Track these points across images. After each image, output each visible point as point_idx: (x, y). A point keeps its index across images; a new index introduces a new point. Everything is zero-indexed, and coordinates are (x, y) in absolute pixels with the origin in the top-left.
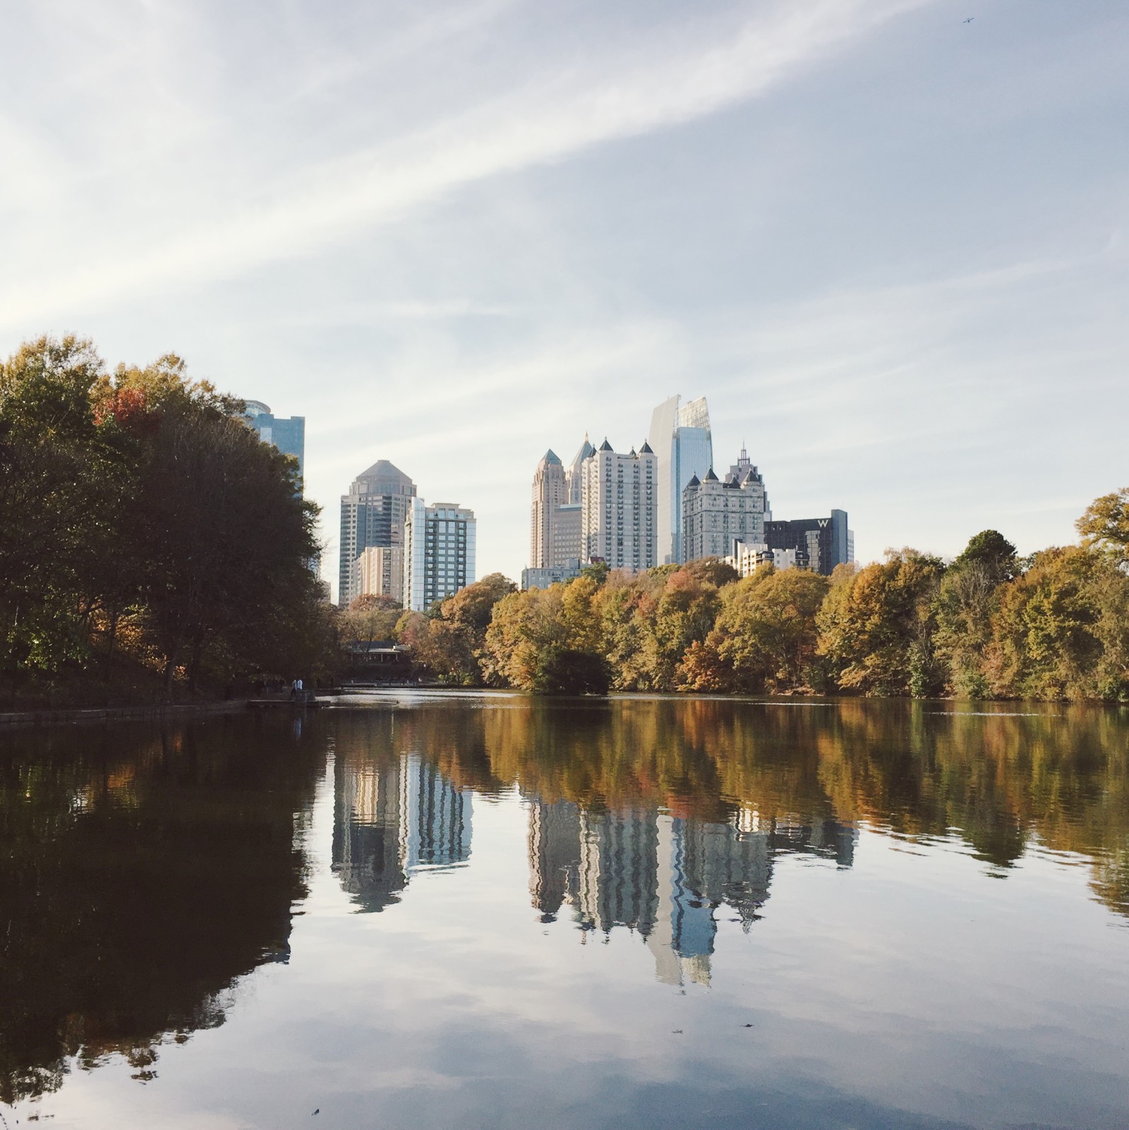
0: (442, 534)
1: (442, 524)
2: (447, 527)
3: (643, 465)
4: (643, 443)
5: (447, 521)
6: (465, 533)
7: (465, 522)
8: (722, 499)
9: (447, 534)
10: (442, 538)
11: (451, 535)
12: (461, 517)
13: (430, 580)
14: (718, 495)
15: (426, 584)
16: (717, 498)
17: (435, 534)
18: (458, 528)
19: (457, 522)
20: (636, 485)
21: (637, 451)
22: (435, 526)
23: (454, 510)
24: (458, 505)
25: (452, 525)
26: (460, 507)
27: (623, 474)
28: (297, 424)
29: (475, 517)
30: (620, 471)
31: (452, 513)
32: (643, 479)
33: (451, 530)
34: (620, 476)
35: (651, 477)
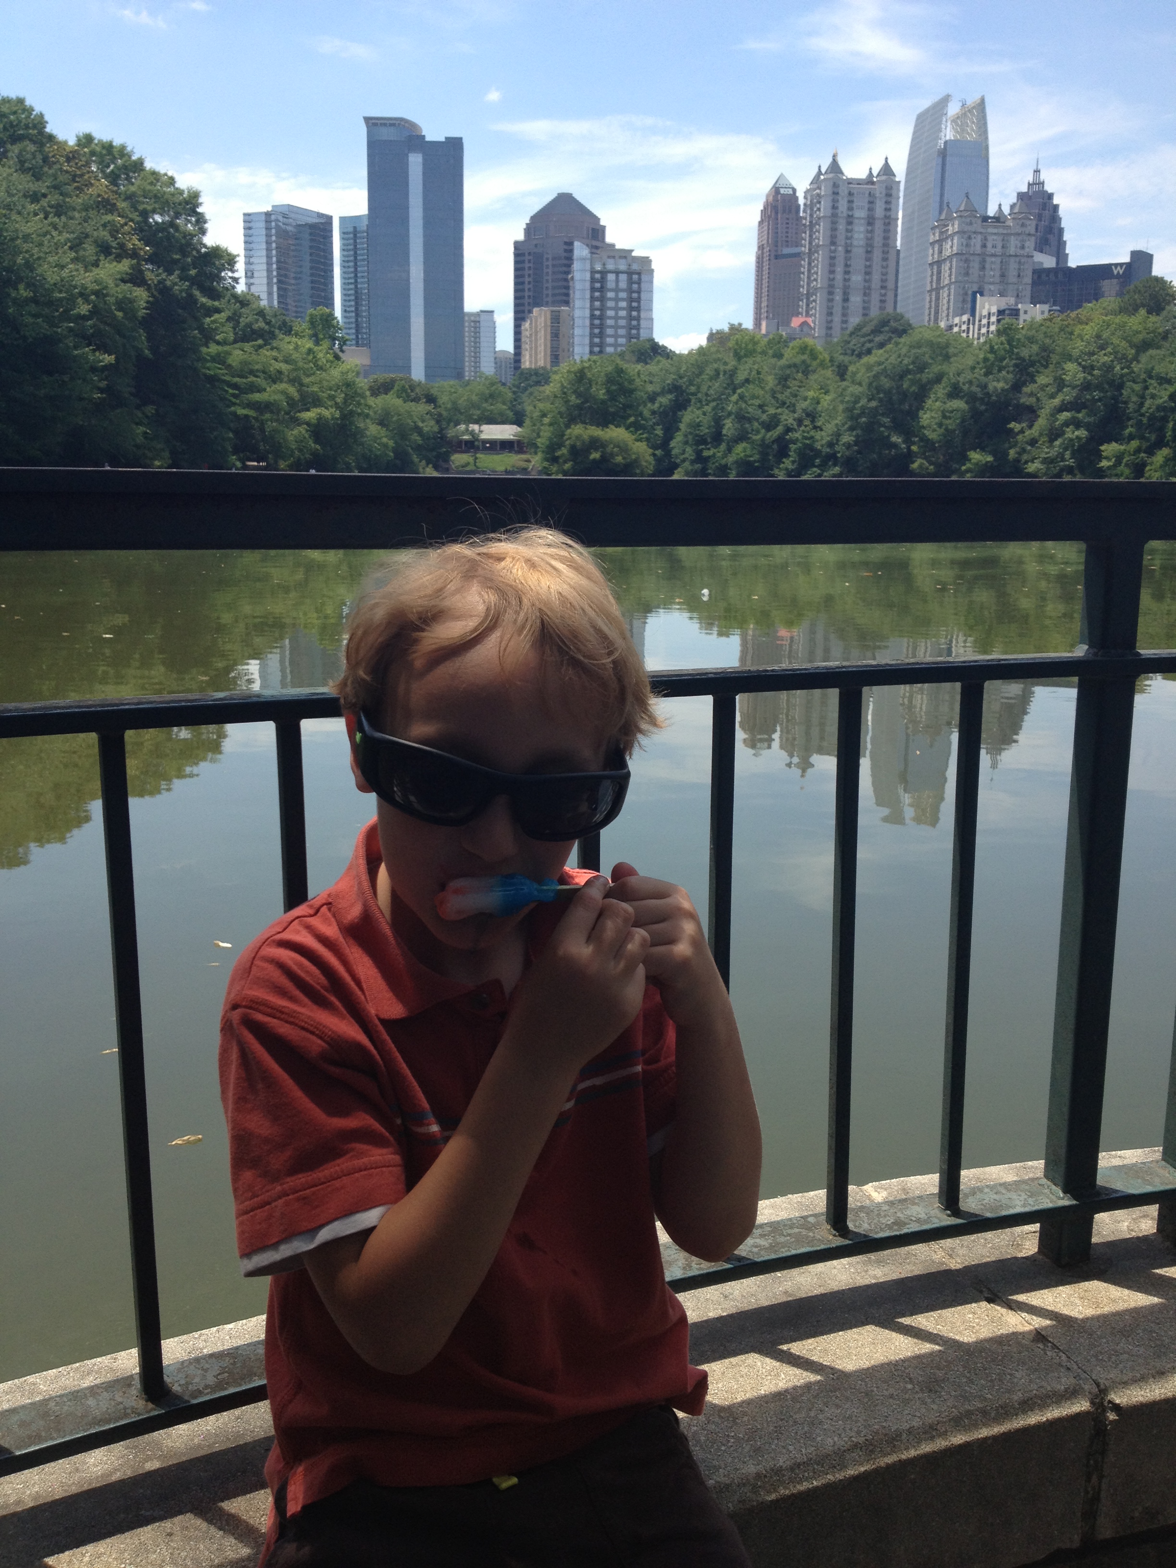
0: (611, 290)
1: (611, 277)
2: (617, 281)
3: (880, 192)
4: (883, 163)
5: (617, 273)
6: (640, 288)
7: (639, 274)
8: (979, 237)
9: (617, 290)
10: (610, 295)
11: (623, 290)
12: (635, 267)
14: (975, 233)
16: (973, 236)
17: (602, 289)
18: (630, 282)
19: (630, 273)
20: (870, 221)
21: (875, 173)
22: (603, 280)
23: (625, 257)
24: (632, 251)
25: (623, 277)
26: (634, 254)
27: (854, 205)
28: (454, 146)
29: (653, 267)
30: (850, 202)
31: (623, 261)
32: (879, 212)
33: (623, 284)
34: (850, 209)
35: (890, 210)
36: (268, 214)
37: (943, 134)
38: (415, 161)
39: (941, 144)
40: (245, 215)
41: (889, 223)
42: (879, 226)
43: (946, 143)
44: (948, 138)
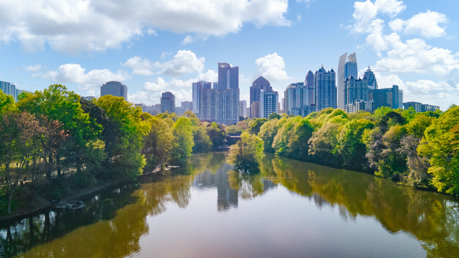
0: (269, 99)
1: (269, 96)
2: (270, 97)
3: (331, 75)
4: (331, 69)
5: (270, 95)
6: (275, 98)
8: (355, 84)
9: (270, 99)
10: (269, 100)
11: (271, 99)
12: (274, 94)
13: (266, 112)
15: (264, 113)
16: (353, 84)
17: (267, 99)
18: (273, 97)
19: (273, 95)
20: (329, 81)
21: (330, 71)
22: (267, 97)
25: (271, 96)
26: (274, 91)
27: (325, 78)
28: (237, 69)
29: (278, 94)
30: (324, 77)
31: (272, 93)
32: (331, 80)
33: (271, 98)
34: (324, 79)
35: (333, 79)
36: (198, 83)
37: (346, 61)
38: (228, 72)
39: (346, 63)
40: (193, 83)
41: (333, 82)
42: (331, 83)
43: (347, 63)
44: (347, 62)
